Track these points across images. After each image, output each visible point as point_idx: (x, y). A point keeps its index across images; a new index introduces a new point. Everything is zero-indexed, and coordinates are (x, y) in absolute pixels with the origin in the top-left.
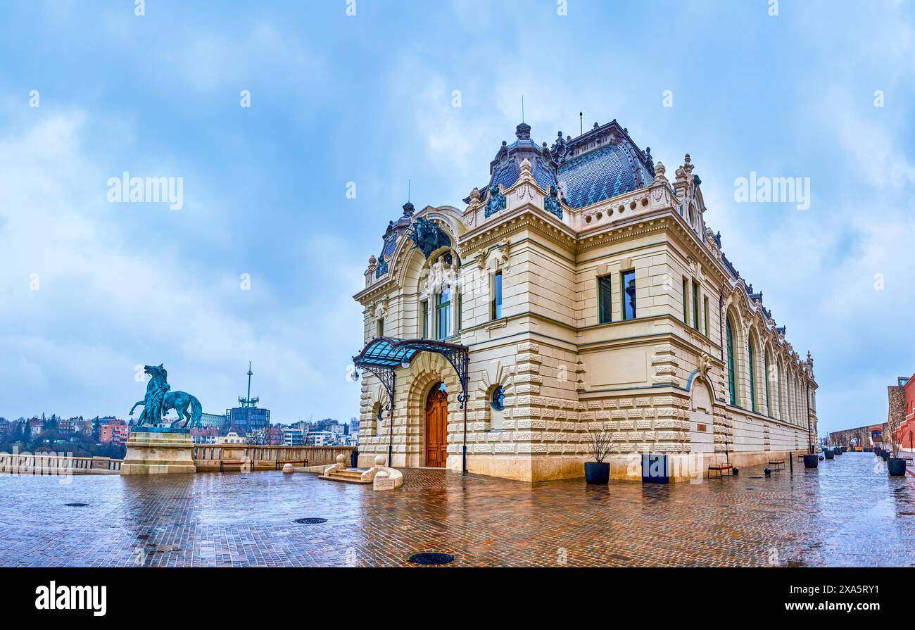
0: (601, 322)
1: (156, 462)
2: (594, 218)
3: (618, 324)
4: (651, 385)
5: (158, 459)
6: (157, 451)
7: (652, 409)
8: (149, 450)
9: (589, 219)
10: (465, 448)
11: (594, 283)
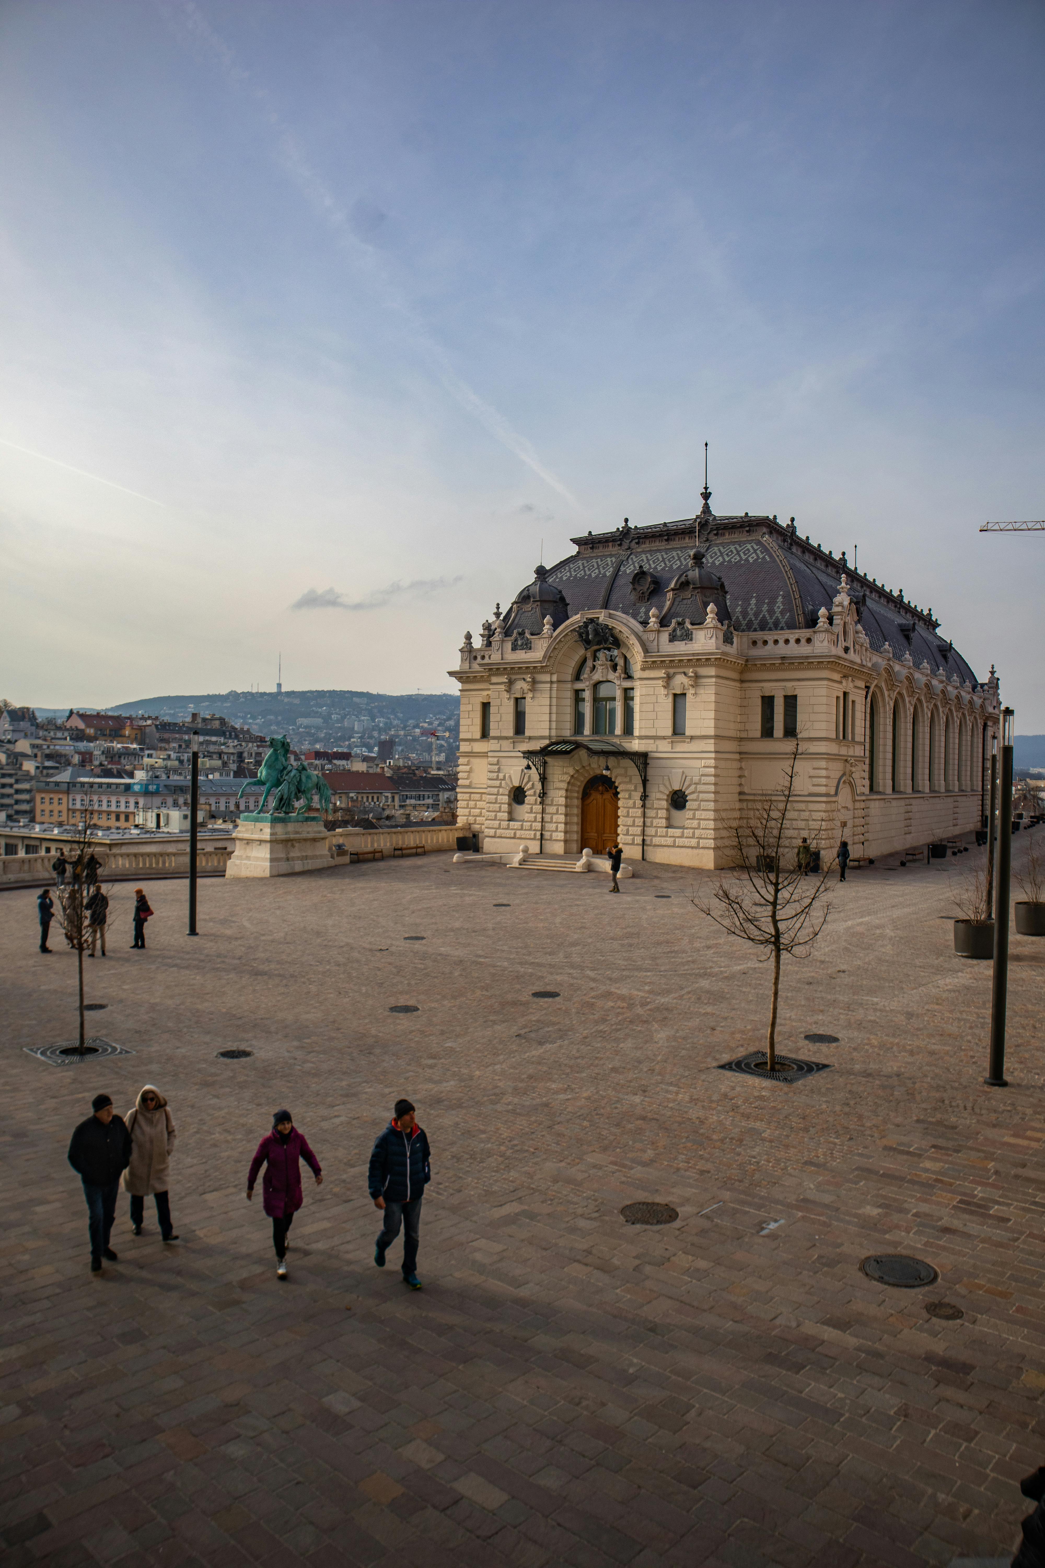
0: (762, 736)
1: (298, 858)
2: (760, 643)
3: (778, 739)
4: (806, 793)
5: (299, 855)
6: (297, 845)
7: (807, 813)
8: (290, 844)
9: (754, 643)
10: (644, 840)
11: (759, 702)
